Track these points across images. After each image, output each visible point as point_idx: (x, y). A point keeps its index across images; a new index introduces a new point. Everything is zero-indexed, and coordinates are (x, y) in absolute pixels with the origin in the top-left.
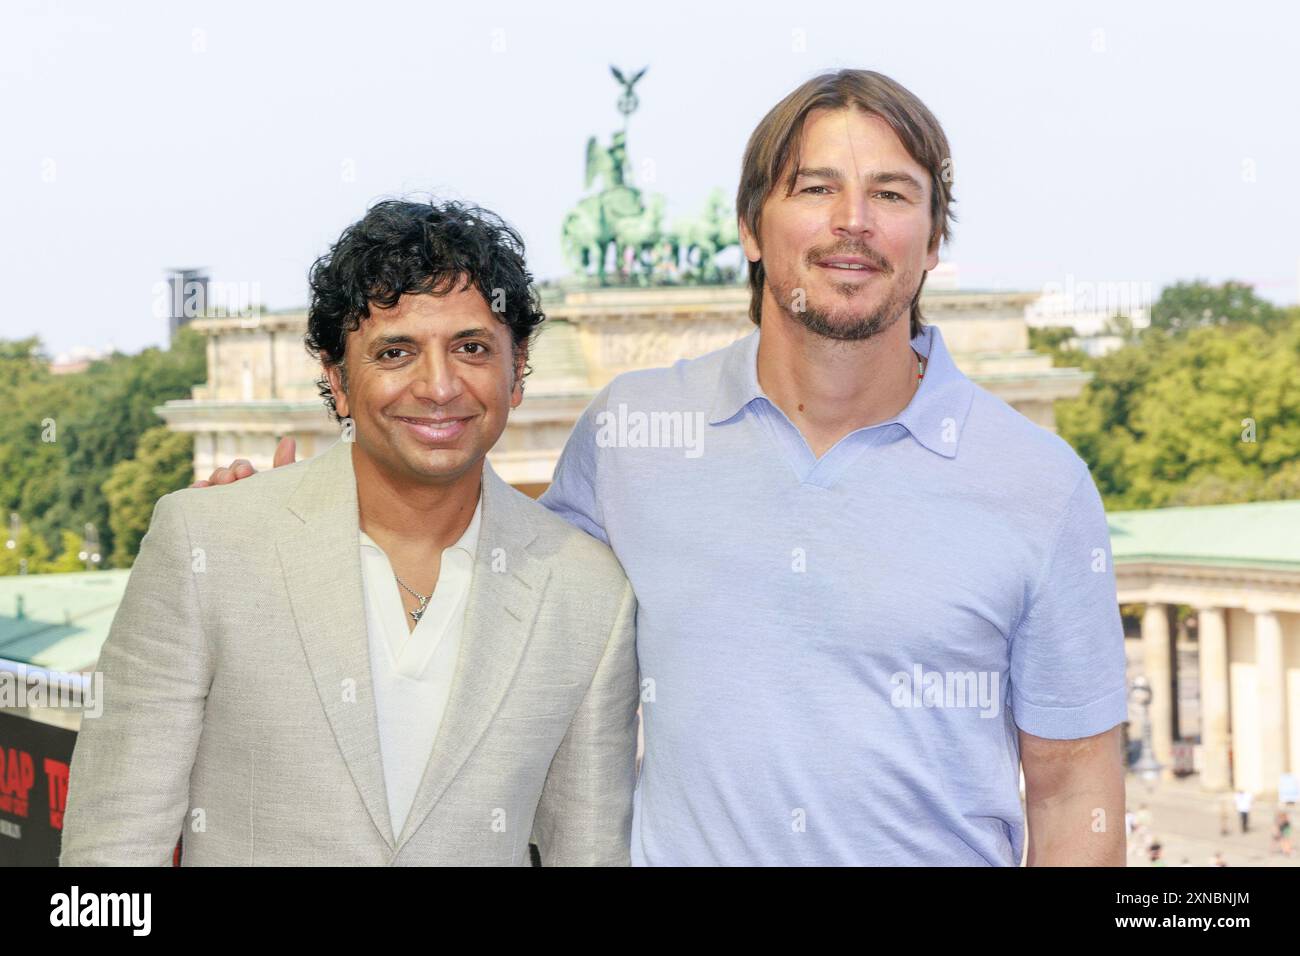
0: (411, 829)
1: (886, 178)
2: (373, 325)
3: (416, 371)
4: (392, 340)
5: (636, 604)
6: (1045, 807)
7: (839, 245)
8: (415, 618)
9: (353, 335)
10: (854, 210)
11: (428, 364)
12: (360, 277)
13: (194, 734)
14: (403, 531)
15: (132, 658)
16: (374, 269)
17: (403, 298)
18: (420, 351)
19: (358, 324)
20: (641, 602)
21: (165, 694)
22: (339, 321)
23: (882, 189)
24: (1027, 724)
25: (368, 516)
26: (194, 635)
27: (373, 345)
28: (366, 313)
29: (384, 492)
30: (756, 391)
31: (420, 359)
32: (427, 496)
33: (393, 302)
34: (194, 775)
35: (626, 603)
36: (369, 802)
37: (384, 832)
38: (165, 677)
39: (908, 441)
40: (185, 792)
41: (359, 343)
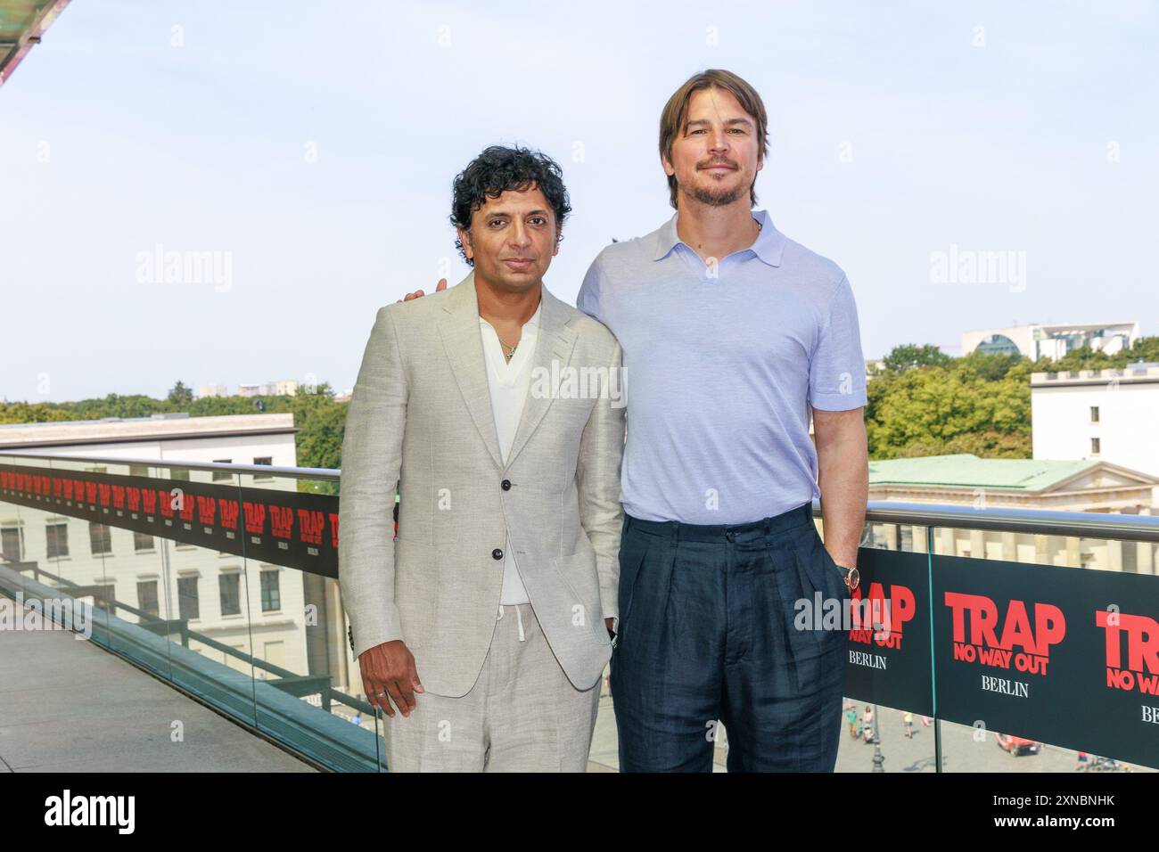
0: (512, 460)
1: (733, 122)
2: (486, 207)
3: (509, 232)
4: (497, 215)
5: (622, 351)
6: (826, 450)
7: (712, 159)
8: (509, 358)
9: (476, 212)
10: (718, 139)
11: (515, 227)
12: (481, 182)
13: (402, 423)
14: (502, 316)
15: (368, 388)
16: (488, 179)
17: (504, 193)
18: (511, 221)
19: (479, 206)
20: (625, 350)
21: (385, 404)
22: (469, 206)
23: (731, 128)
24: (817, 404)
25: (484, 310)
26: (398, 372)
27: (487, 217)
28: (484, 201)
29: (491, 297)
30: (677, 240)
31: (511, 225)
32: (513, 298)
33: (499, 195)
34: (403, 445)
35: (617, 351)
36: (489, 449)
37: (498, 462)
38: (386, 395)
39: (755, 260)
40: (399, 454)
41: (478, 217)
